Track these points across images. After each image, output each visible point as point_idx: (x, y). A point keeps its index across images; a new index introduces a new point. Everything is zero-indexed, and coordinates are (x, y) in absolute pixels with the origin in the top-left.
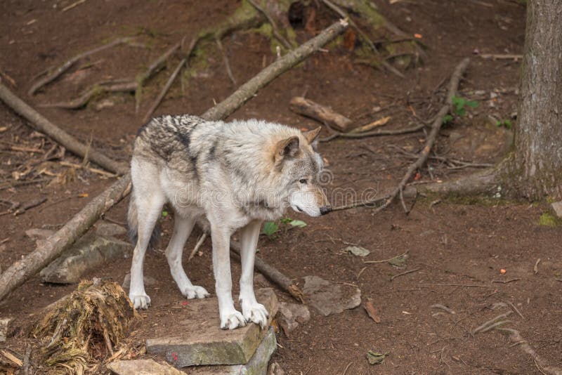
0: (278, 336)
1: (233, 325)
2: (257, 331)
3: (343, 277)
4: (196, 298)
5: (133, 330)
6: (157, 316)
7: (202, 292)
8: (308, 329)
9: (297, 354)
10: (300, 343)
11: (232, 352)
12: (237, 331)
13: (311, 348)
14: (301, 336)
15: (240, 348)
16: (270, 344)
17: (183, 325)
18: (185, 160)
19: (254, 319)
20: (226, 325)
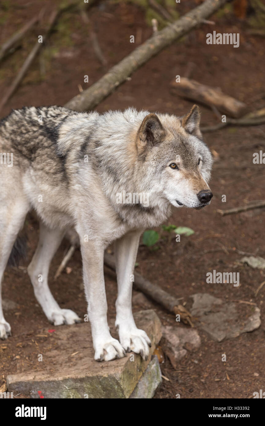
0: (163, 367)
1: (109, 356)
2: (137, 361)
3: (239, 293)
4: (65, 324)
6: (18, 347)
7: (71, 316)
8: (198, 358)
9: (186, 388)
10: (189, 374)
11: (109, 388)
12: (114, 363)
13: (203, 380)
14: (190, 365)
15: (118, 384)
16: (154, 377)
17: (50, 357)
18: (53, 159)
19: (133, 348)
20: (101, 356)
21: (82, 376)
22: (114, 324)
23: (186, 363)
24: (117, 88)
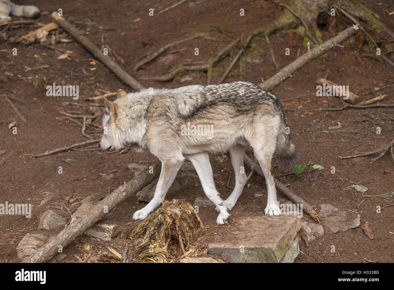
0: (300, 246)
3: (348, 206)
5: (199, 237)
6: (216, 228)
8: (322, 242)
9: (314, 258)
10: (316, 251)
11: (268, 255)
12: (272, 240)
14: (317, 246)
15: (273, 253)
16: (295, 251)
17: (235, 235)
21: (253, 247)
24: (284, 81)
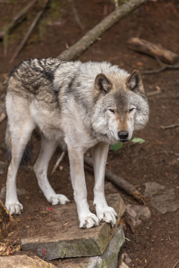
0: (125, 232)
1: (89, 226)
2: (108, 228)
3: (176, 182)
4: (59, 204)
5: (9, 232)
6: (28, 220)
7: (63, 199)
8: (149, 225)
9: (142, 245)
10: (143, 236)
11: (90, 246)
12: (93, 229)
13: (153, 240)
14: (144, 230)
15: (96, 243)
16: (119, 239)
17: (50, 226)
18: (50, 93)
19: (106, 219)
20: (84, 225)
21: (72, 238)
22: (93, 203)
23: (141, 229)
24: (91, 45)
